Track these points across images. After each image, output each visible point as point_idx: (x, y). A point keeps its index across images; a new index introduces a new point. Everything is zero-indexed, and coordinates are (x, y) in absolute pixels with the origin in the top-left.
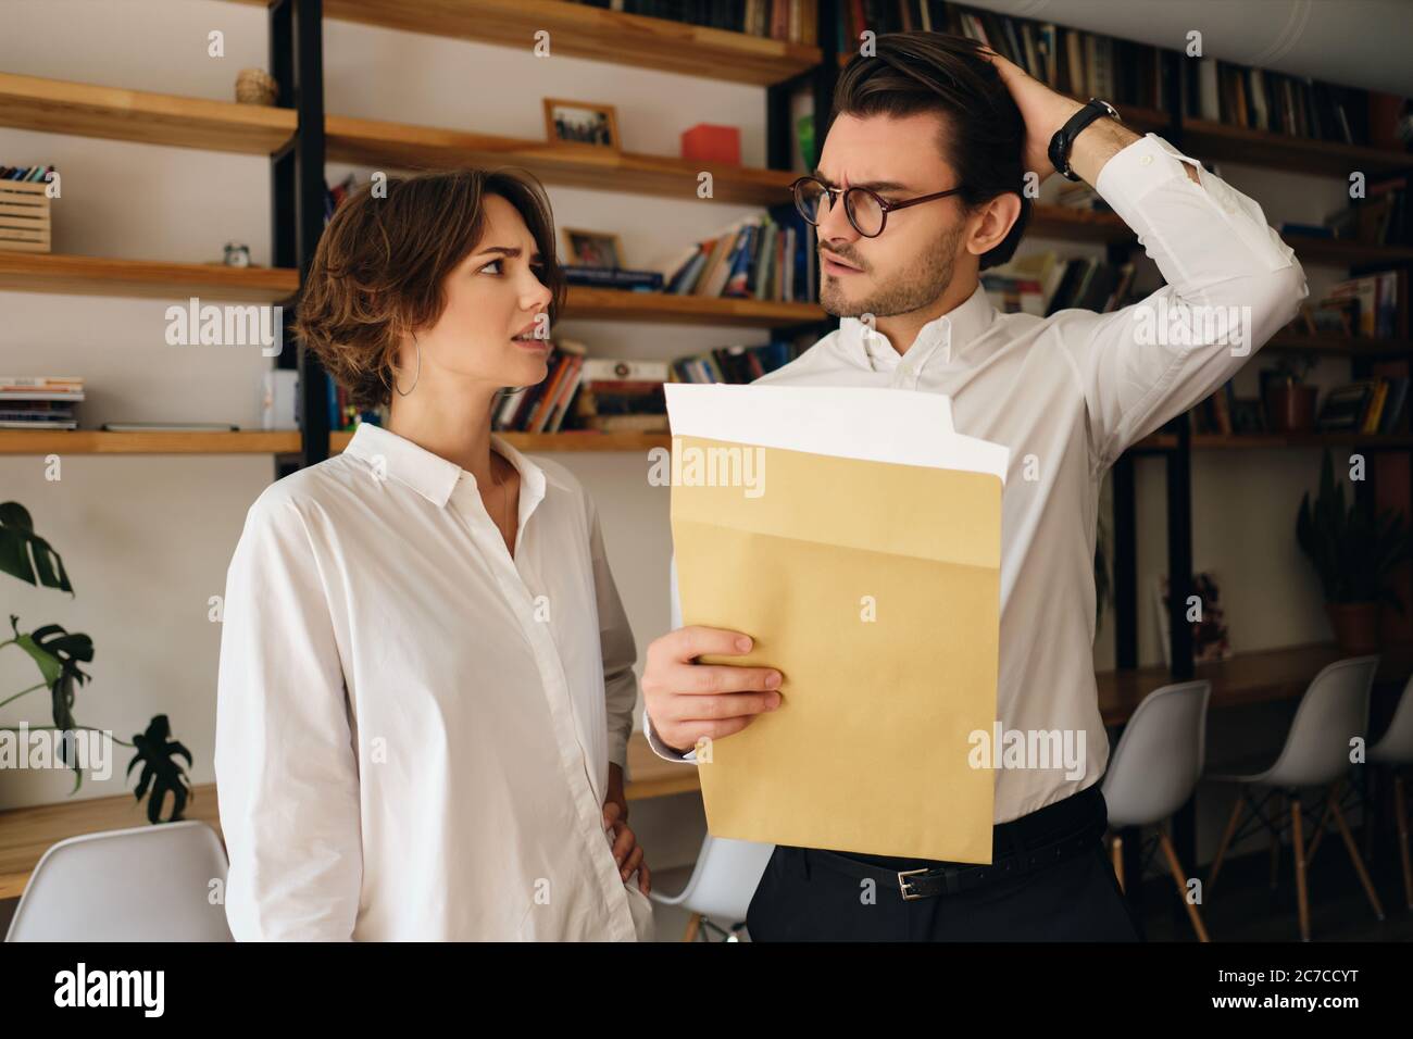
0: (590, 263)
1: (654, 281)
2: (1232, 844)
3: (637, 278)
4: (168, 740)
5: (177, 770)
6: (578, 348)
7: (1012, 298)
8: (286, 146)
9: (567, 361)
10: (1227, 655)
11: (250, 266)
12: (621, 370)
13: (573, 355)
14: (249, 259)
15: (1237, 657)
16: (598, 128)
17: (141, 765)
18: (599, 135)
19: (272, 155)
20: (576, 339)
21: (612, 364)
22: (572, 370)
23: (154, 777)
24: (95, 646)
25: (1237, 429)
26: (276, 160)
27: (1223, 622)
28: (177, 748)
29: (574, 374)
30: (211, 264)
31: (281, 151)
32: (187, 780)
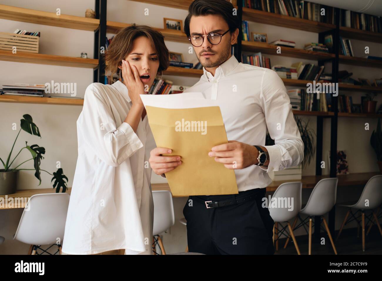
0: (174, 60)
1: (191, 66)
2: (345, 224)
3: (186, 64)
4: (62, 174)
5: (64, 182)
6: (171, 82)
7: (288, 74)
8: (97, 28)
9: (167, 85)
10: (348, 173)
11: (87, 58)
12: (181, 88)
13: (169, 84)
14: (87, 57)
15: (350, 174)
16: (178, 26)
17: (55, 180)
18: (178, 27)
19: (95, 31)
20: (169, 80)
21: (179, 87)
22: (168, 88)
23: (58, 183)
24: (46, 150)
25: (353, 112)
26: (95, 32)
27: (347, 164)
28: (64, 177)
29: (169, 89)
30: (78, 58)
31: (96, 30)
32: (66, 185)
